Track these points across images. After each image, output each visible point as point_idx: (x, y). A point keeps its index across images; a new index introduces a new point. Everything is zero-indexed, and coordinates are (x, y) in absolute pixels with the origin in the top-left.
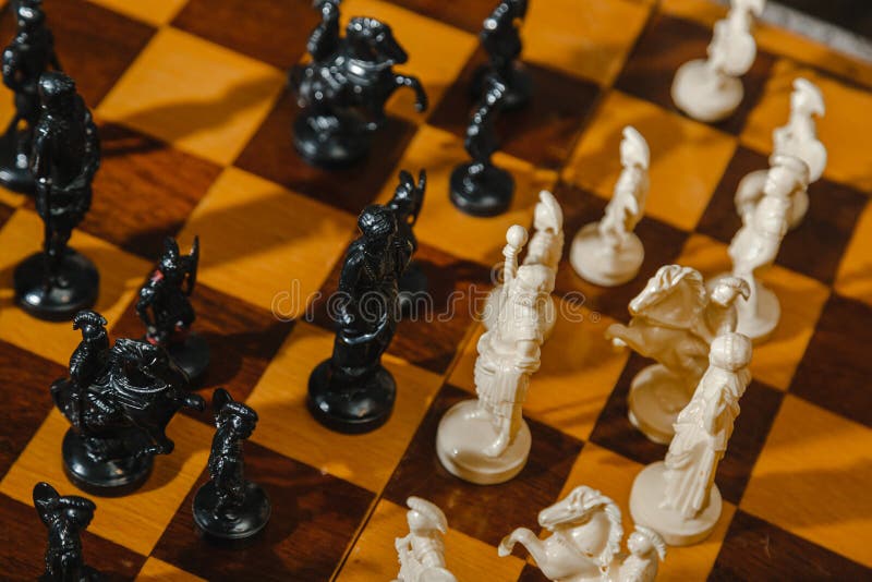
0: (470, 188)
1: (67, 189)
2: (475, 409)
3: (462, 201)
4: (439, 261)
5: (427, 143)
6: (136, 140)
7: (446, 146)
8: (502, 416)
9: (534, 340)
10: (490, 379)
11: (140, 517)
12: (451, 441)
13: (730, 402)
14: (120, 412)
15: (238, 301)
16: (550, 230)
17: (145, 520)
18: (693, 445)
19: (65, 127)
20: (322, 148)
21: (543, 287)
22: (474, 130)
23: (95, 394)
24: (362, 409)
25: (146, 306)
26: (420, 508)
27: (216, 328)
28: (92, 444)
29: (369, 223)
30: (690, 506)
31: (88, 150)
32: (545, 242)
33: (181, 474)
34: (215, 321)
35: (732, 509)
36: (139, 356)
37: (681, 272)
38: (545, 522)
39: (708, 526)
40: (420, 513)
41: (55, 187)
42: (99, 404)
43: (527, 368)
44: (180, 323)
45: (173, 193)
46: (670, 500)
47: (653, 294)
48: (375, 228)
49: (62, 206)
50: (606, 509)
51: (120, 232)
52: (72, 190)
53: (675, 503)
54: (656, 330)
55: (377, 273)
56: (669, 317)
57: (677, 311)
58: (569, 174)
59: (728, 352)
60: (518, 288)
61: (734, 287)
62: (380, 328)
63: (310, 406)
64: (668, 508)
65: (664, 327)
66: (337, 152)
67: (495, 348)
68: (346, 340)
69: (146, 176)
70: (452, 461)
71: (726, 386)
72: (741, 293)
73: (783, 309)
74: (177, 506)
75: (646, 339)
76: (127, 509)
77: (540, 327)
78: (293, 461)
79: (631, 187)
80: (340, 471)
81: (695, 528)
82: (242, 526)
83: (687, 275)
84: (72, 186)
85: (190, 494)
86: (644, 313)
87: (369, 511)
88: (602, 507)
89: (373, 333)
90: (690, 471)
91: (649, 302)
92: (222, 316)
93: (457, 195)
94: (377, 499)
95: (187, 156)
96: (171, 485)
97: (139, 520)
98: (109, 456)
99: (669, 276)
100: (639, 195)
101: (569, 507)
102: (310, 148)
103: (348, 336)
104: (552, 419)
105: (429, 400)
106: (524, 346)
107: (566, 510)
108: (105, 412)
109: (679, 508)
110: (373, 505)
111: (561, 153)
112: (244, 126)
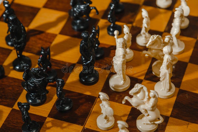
0: (111, 30)
1: (19, 41)
2: (117, 75)
3: (111, 33)
4: (107, 47)
5: (102, 22)
6: (37, 32)
7: (106, 23)
8: (120, 74)
9: (123, 55)
10: (116, 66)
11: (45, 109)
12: (112, 83)
13: (169, 61)
14: (35, 85)
15: (62, 62)
16: (127, 33)
17: (46, 110)
18: (164, 73)
19: (16, 27)
20: (78, 27)
21: (123, 42)
22: (109, 16)
23: (30, 82)
24: (92, 79)
25: (40, 63)
26: (102, 94)
27: (58, 68)
28: (32, 95)
29: (83, 35)
30: (167, 89)
31: (23, 32)
32: (127, 36)
33: (53, 99)
34: (58, 66)
35: (178, 89)
36: (36, 71)
37: (156, 36)
38: (131, 94)
39: (173, 93)
40: (102, 95)
41: (17, 41)
42: (31, 84)
43: (123, 61)
44: (49, 67)
45: (46, 41)
46: (163, 88)
47: (151, 42)
48: (85, 36)
49: (19, 45)
50: (143, 88)
51: (35, 51)
52: (21, 41)
53: (164, 89)
54: (154, 51)
55: (88, 46)
56: (156, 47)
57: (157, 45)
58: (134, 24)
59: (167, 50)
60: (118, 44)
61: (169, 38)
62: (91, 59)
63: (80, 81)
64: (162, 90)
65: (155, 50)
66: (82, 27)
67: (116, 59)
68: (84, 63)
69: (40, 39)
70: (113, 88)
71: (168, 58)
72: (171, 39)
73: (186, 45)
74: (53, 106)
75: (152, 53)
76: (42, 108)
77: (125, 52)
78: (77, 93)
79: (145, 22)
80: (88, 93)
81: (169, 94)
82: (67, 108)
83: (158, 37)
84: (20, 40)
85: (55, 103)
86: (150, 47)
87: (96, 101)
88: (142, 88)
89: (90, 61)
90: (165, 80)
91: (150, 44)
92: (59, 65)
93: (109, 32)
94: (97, 98)
95: (48, 34)
96: (51, 102)
97: (44, 110)
98: (36, 97)
99: (153, 37)
100: (148, 24)
101: (135, 89)
102: (76, 28)
103: (85, 62)
104: (135, 76)
105: (107, 76)
106: (121, 57)
107: (134, 90)
108: (32, 86)
109: (165, 90)
110: (96, 99)
111: (132, 20)
112: (61, 26)
